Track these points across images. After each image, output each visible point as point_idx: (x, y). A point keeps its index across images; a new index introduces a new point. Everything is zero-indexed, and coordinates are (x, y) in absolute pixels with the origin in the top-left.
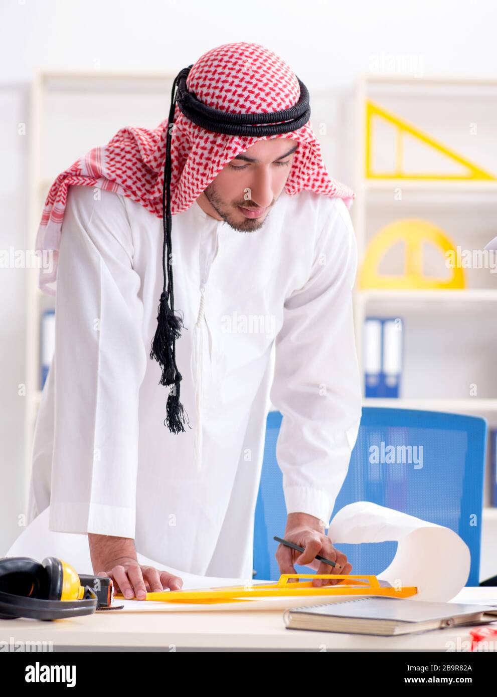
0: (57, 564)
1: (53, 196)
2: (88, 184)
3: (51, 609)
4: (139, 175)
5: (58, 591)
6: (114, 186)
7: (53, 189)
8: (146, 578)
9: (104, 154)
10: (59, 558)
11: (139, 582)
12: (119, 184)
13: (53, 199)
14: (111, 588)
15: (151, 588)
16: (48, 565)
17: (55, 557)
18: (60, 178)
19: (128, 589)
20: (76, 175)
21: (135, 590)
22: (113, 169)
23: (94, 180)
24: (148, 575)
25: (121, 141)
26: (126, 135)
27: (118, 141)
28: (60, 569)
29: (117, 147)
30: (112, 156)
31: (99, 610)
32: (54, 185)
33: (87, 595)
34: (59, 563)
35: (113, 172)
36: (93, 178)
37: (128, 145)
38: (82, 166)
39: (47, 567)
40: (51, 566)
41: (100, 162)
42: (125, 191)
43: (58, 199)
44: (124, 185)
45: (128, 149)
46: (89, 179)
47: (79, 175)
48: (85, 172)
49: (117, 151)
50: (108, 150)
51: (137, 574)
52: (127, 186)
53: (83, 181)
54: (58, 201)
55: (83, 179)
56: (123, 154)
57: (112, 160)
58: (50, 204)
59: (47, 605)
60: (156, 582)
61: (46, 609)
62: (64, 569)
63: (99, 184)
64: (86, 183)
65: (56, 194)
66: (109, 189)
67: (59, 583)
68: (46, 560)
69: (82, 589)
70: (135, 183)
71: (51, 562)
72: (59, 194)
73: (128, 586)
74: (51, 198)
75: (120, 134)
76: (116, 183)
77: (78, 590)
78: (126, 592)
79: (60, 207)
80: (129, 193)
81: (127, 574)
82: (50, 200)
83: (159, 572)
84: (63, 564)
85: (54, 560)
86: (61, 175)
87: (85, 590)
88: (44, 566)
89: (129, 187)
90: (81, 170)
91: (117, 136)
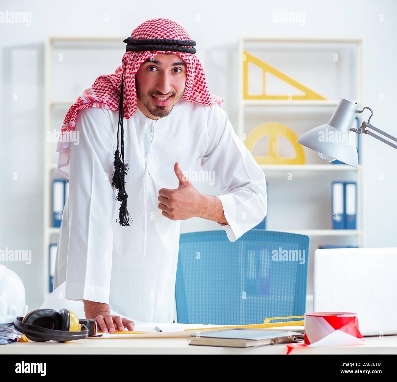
0: (67, 312)
1: (68, 118)
2: (89, 107)
3: (64, 335)
4: (114, 97)
5: (67, 326)
6: (103, 105)
7: (68, 115)
8: (114, 321)
9: (92, 91)
10: (68, 309)
11: (111, 324)
12: (105, 103)
13: (69, 120)
14: (96, 325)
15: (117, 327)
16: (62, 313)
17: (66, 309)
18: (72, 108)
19: (105, 327)
20: (81, 105)
21: (109, 328)
22: (100, 96)
23: (91, 104)
24: (116, 320)
25: (100, 83)
26: (101, 80)
27: (97, 83)
28: (68, 315)
29: (99, 86)
30: (97, 91)
31: (89, 337)
32: (69, 112)
33: (83, 328)
34: (68, 312)
35: (100, 97)
36: (91, 103)
37: (104, 84)
38: (83, 99)
39: (62, 314)
40: (64, 314)
41: (92, 95)
42: (109, 107)
43: (72, 119)
44: (108, 103)
45: (105, 85)
46: (89, 104)
47: (83, 104)
48: (85, 102)
49: (99, 87)
50: (94, 88)
51: (110, 319)
52: (109, 103)
53: (86, 106)
54: (72, 120)
55: (86, 105)
56: (103, 88)
57: (98, 92)
58: (67, 123)
59: (62, 333)
60: (120, 324)
61: (61, 335)
62: (70, 314)
63: (95, 105)
64: (88, 106)
65: (70, 117)
66: (100, 107)
67: (68, 322)
68: (61, 310)
69: (80, 326)
70: (113, 101)
71: (63, 311)
72: (73, 116)
73: (105, 326)
74: (67, 120)
75: (98, 80)
76: (104, 103)
77: (78, 326)
78: (104, 329)
79: (73, 123)
80: (111, 107)
81: (104, 319)
82: (67, 121)
83: (122, 319)
84: (70, 312)
85: (65, 310)
86: (73, 106)
87: (82, 326)
88: (60, 314)
89: (111, 104)
90: (83, 101)
91: (96, 81)
